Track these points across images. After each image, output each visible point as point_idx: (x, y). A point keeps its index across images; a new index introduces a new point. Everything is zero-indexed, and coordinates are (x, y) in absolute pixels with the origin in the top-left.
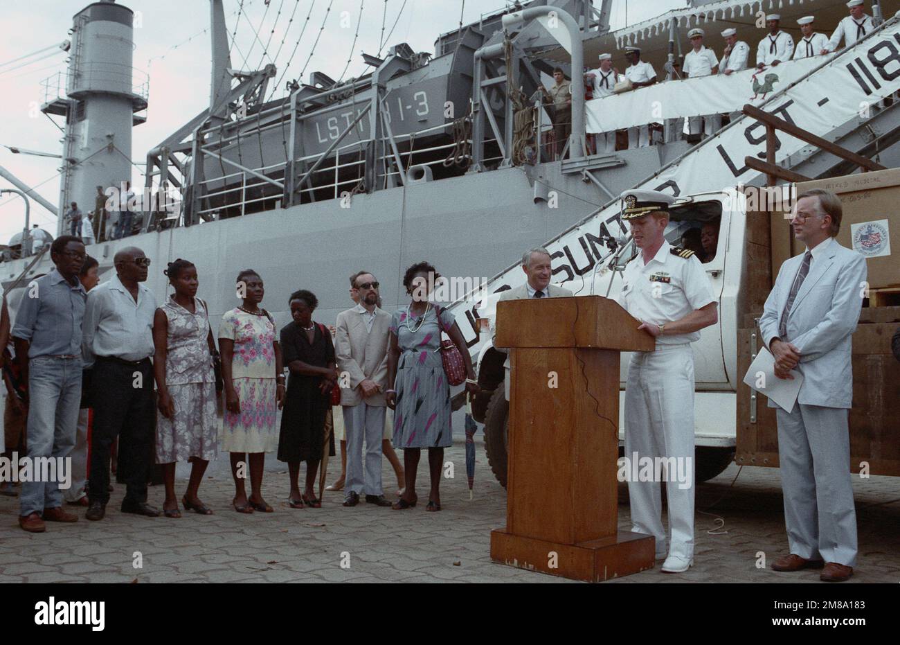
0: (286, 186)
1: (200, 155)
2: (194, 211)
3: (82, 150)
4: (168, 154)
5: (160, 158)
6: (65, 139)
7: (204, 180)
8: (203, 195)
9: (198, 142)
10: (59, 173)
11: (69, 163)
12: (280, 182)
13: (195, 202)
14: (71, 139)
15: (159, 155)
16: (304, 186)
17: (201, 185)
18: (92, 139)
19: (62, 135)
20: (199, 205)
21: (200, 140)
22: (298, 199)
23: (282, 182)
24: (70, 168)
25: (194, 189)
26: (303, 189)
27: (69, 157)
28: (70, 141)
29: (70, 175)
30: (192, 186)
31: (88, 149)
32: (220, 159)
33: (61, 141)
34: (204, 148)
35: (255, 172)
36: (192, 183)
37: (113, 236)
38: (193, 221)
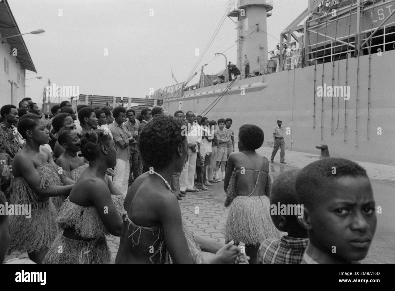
0: (356, 46)
1: (308, 32)
2: (306, 60)
3: (246, 32)
4: (291, 33)
5: (287, 35)
6: (237, 27)
7: (310, 44)
8: (310, 52)
9: (307, 26)
10: (236, 43)
11: (240, 38)
12: (351, 44)
13: (306, 55)
14: (241, 28)
15: (286, 33)
16: (365, 46)
17: (308, 47)
18: (250, 27)
19: (236, 26)
20: (308, 57)
21: (308, 26)
22: (362, 52)
23: (353, 44)
24: (241, 41)
25: (305, 50)
26: (364, 47)
27: (241, 36)
28: (240, 28)
29: (241, 43)
30: (305, 48)
31: (248, 31)
32: (318, 34)
33: (236, 29)
34: (310, 29)
35: (338, 40)
36: (304, 47)
37: (266, 72)
38: (306, 65)
